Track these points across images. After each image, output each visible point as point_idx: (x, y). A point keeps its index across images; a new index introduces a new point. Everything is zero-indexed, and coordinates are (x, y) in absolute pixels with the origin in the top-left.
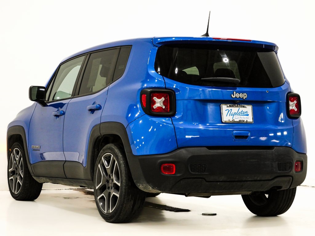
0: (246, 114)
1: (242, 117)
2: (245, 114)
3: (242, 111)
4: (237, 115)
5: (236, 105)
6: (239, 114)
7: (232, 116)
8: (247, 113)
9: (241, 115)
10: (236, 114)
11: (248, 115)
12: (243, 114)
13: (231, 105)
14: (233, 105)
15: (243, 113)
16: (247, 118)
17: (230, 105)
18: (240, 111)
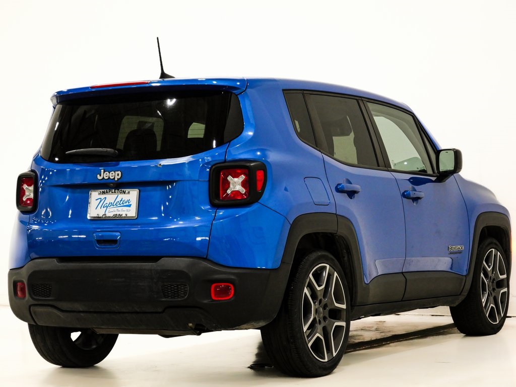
0: (127, 204)
1: (120, 209)
2: (125, 204)
3: (122, 200)
4: (112, 206)
5: (113, 190)
6: (116, 205)
7: (105, 208)
8: (129, 203)
9: (119, 205)
10: (111, 204)
11: (130, 206)
12: (122, 205)
13: (106, 190)
14: (108, 190)
15: (123, 203)
16: (127, 211)
17: (103, 190)
18: (119, 199)
